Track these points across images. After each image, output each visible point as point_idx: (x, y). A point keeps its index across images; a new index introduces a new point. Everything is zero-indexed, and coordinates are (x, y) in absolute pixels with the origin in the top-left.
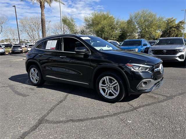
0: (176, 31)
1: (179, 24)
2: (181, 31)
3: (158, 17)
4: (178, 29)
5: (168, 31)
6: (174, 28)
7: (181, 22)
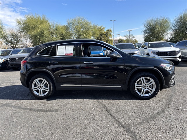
0: (106, 38)
1: (107, 32)
2: (109, 38)
3: (92, 25)
4: (107, 36)
5: (100, 38)
6: (104, 35)
7: (108, 30)
